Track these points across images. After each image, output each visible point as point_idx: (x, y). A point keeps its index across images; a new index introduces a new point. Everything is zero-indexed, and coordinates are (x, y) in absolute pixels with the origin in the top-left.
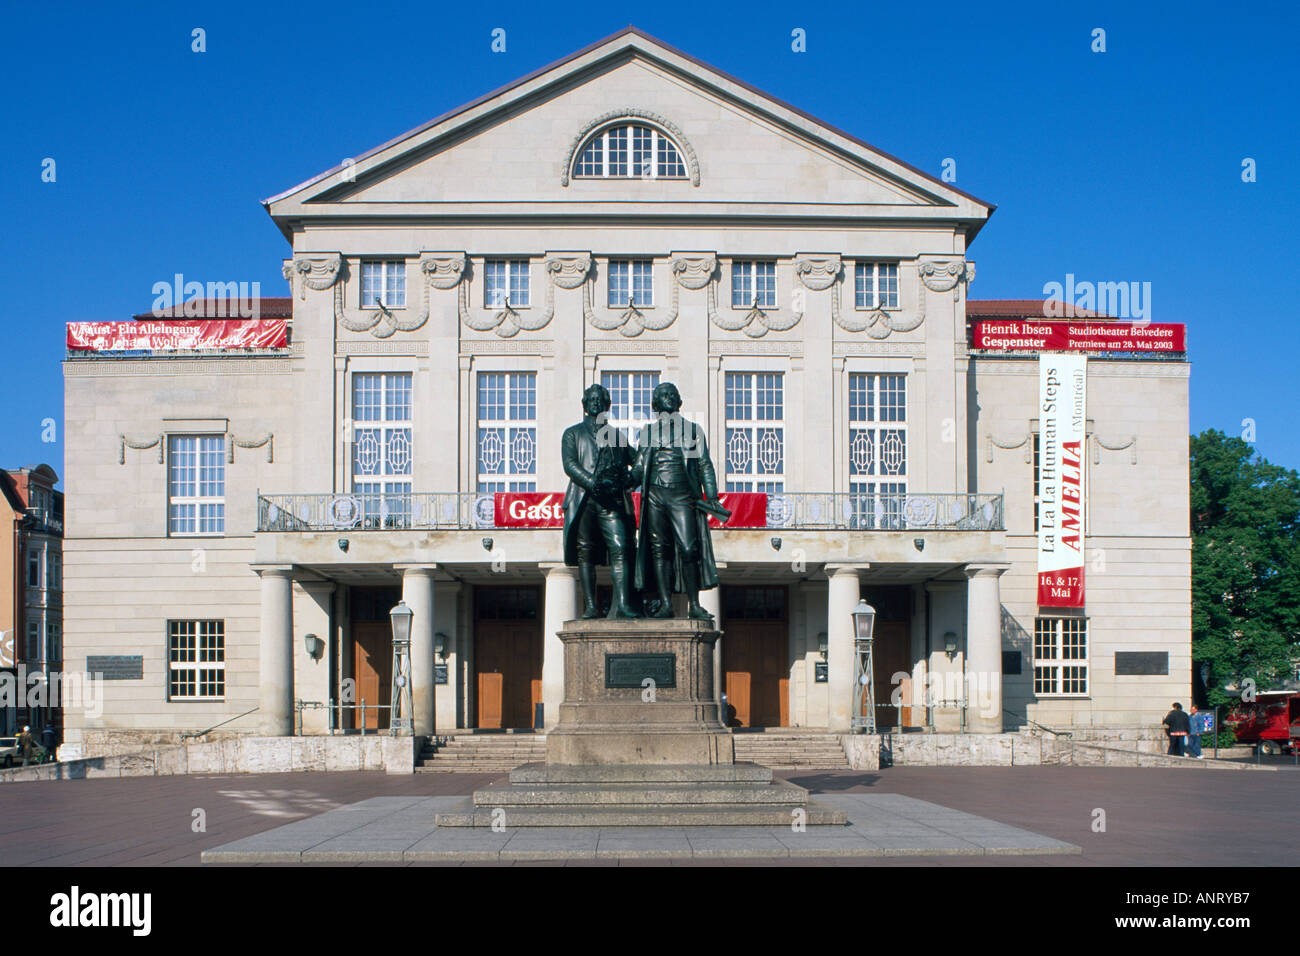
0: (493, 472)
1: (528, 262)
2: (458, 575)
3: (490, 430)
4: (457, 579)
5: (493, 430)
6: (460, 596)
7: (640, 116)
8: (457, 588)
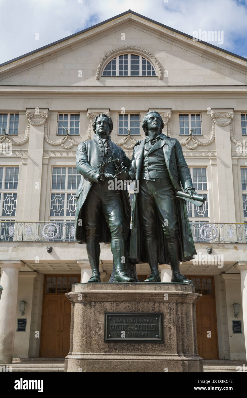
0: (58, 215)
1: (79, 115)
2: (35, 268)
3: (57, 194)
4: (35, 271)
5: (59, 194)
6: (36, 280)
7: (134, 49)
8: (34, 275)
